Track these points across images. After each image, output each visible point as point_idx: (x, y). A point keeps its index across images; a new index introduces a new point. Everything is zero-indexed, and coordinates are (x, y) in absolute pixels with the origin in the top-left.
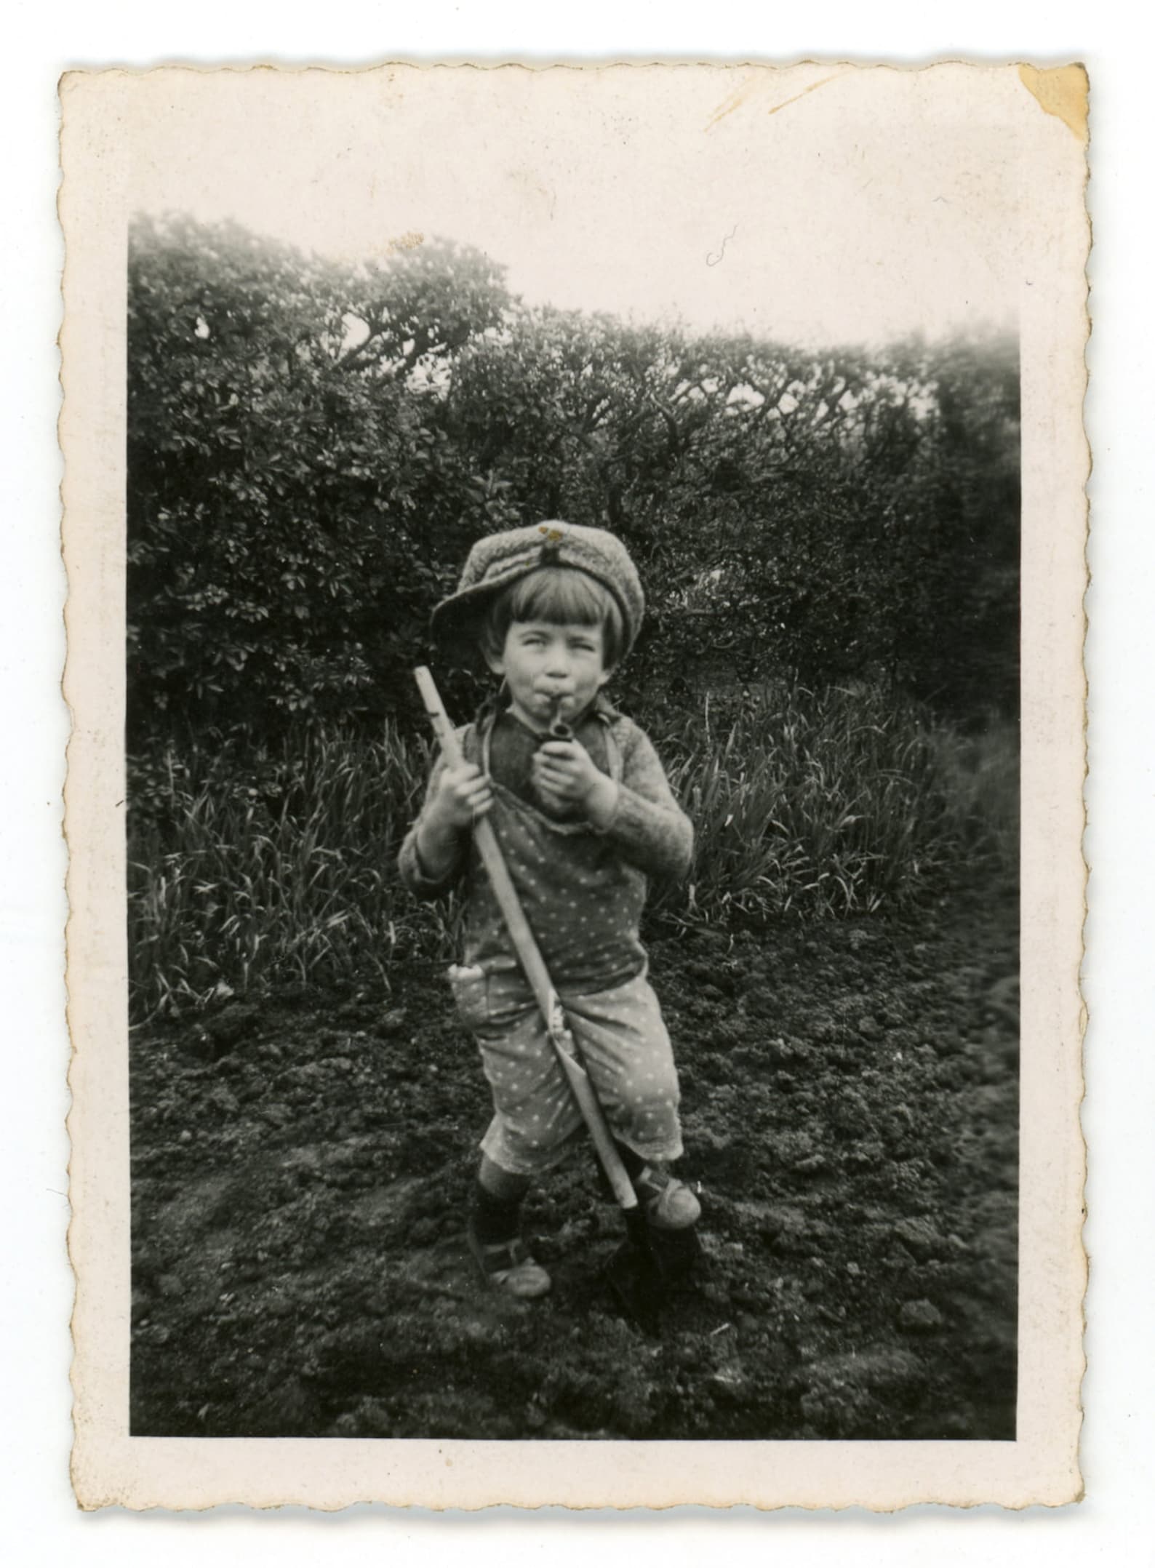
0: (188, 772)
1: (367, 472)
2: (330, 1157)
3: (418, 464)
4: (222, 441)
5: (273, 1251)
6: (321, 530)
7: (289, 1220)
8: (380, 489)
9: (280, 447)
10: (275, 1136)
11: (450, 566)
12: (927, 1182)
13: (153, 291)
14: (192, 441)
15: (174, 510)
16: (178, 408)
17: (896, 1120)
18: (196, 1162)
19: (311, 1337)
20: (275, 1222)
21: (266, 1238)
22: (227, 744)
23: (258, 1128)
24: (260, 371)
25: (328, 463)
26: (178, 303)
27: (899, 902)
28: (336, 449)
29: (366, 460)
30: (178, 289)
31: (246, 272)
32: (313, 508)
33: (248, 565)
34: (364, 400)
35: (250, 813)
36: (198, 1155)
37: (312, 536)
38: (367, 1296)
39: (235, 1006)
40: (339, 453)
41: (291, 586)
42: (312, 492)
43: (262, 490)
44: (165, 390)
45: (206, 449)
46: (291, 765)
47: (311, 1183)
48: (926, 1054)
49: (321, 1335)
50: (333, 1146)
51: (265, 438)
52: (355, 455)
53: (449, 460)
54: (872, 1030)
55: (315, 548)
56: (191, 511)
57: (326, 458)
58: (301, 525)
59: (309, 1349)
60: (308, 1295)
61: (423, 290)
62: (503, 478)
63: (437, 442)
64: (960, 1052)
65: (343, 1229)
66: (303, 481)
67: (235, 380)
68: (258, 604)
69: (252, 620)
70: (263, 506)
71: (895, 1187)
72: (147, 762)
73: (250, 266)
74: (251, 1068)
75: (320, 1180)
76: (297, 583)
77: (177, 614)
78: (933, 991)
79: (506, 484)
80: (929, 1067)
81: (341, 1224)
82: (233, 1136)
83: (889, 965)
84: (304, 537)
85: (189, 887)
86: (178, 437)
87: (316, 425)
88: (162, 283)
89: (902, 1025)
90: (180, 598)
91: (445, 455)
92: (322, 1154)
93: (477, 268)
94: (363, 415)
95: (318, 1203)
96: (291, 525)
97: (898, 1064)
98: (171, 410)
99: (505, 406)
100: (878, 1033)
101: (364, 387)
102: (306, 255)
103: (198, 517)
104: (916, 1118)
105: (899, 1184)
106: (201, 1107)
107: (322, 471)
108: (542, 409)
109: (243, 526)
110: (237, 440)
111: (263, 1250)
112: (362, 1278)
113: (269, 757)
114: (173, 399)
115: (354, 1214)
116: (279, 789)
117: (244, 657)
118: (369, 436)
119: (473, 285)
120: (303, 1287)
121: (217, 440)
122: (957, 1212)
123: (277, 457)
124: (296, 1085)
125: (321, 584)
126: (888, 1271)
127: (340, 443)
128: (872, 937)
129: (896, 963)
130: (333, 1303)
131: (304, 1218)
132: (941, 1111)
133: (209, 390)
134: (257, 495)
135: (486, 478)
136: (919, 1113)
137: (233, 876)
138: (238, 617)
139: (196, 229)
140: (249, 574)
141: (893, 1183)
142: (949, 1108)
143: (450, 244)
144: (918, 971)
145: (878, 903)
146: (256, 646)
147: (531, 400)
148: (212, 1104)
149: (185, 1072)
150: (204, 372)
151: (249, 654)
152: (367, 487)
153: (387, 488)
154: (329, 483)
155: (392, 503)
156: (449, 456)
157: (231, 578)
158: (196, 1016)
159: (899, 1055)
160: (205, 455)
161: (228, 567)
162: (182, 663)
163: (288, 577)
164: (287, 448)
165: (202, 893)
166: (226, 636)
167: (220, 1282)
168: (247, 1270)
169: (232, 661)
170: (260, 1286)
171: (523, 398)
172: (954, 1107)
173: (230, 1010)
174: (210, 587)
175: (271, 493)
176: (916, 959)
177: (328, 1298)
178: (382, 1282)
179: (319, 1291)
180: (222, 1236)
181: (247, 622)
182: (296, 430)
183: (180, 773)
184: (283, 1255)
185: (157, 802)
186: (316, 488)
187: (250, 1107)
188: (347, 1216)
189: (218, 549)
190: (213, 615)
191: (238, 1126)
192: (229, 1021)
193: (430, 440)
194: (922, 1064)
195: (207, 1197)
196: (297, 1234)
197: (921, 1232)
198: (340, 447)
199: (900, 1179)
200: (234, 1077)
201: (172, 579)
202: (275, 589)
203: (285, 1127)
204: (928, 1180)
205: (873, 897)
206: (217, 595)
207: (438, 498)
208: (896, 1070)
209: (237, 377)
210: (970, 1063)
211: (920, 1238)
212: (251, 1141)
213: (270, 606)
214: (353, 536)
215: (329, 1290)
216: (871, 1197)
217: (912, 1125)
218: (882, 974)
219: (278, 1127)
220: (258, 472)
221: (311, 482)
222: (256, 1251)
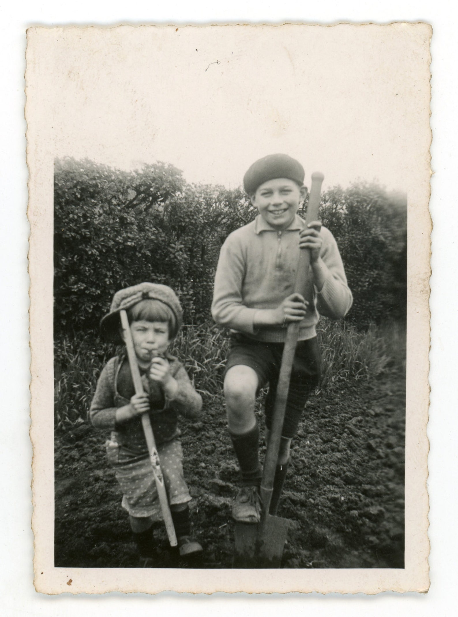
0: (72, 347)
1: (133, 244)
2: (107, 473)
3: (152, 240)
4: (83, 234)
5: (82, 501)
6: (118, 264)
7: (89, 491)
8: (138, 249)
9: (104, 236)
10: (90, 466)
11: (163, 275)
12: (307, 483)
13: (60, 185)
14: (73, 234)
15: (67, 258)
16: (68, 223)
17: (301, 462)
18: (63, 474)
19: (89, 525)
20: (85, 492)
21: (81, 497)
22: (86, 337)
23: (85, 464)
24: (97, 210)
25: (120, 241)
26: (68, 188)
27: (327, 392)
28: (123, 236)
29: (133, 239)
30: (68, 183)
31: (91, 177)
32: (115, 256)
33: (93, 276)
34: (133, 219)
35: (93, 361)
36: (64, 472)
37: (115, 265)
38: (110, 515)
39: (84, 425)
40: (123, 237)
41: (108, 283)
42: (115, 251)
43: (97, 251)
44: (64, 217)
45: (78, 237)
46: (108, 344)
47: (99, 481)
48: (318, 442)
49: (92, 525)
50: (109, 470)
51: (99, 233)
52: (129, 238)
53: (163, 239)
54: (302, 434)
55: (116, 270)
56: (73, 258)
57: (119, 239)
58: (111, 262)
59: (88, 529)
60: (92, 514)
61: (154, 180)
62: (181, 244)
63: (159, 232)
64: (332, 442)
65: (107, 495)
66: (112, 247)
67: (88, 213)
68: (97, 289)
69: (94, 294)
70: (98, 256)
71: (295, 484)
72: (59, 343)
73: (93, 174)
74: (86, 445)
75: (102, 480)
76: (110, 282)
77: (68, 292)
78: (329, 422)
79: (183, 246)
80: (319, 446)
81: (106, 493)
82: (76, 466)
83: (315, 413)
84: (112, 266)
85: (70, 385)
86: (68, 233)
87: (116, 228)
88: (63, 181)
89: (314, 433)
90: (70, 287)
91: (161, 237)
92: (105, 472)
93: (173, 172)
94: (132, 224)
95: (99, 486)
96: (108, 262)
97: (308, 445)
98: (66, 224)
99: (182, 219)
100: (305, 435)
101: (133, 214)
102: (113, 169)
103: (75, 260)
104: (309, 462)
105: (297, 482)
106: (67, 457)
107: (118, 243)
108: (195, 220)
109: (91, 262)
110: (88, 233)
111: (79, 500)
112: (110, 509)
113: (100, 341)
114: (67, 220)
115: (111, 490)
116: (103, 353)
117: (92, 307)
118: (134, 231)
119: (170, 178)
120: (90, 511)
121: (81, 233)
122: (314, 492)
123: (102, 239)
124: (99, 451)
125: (118, 282)
126: (284, 509)
127: (124, 234)
128: (313, 404)
129: (318, 412)
130: (99, 516)
131: (94, 491)
132: (319, 460)
133: (79, 217)
134: (95, 252)
135: (175, 245)
136: (310, 461)
137: (86, 382)
138: (89, 293)
139: (75, 163)
140: (93, 279)
141: (295, 482)
142: (321, 459)
143: (163, 164)
144: (326, 415)
145: (319, 392)
146: (96, 303)
147: (191, 217)
148: (71, 457)
149: (64, 447)
150: (77, 211)
151: (94, 306)
152: (134, 248)
153: (141, 248)
154: (121, 247)
155: (142, 254)
156: (162, 237)
157: (87, 281)
158: (70, 429)
159: (308, 442)
160: (78, 238)
161: (87, 277)
162: (70, 309)
163: (107, 280)
164: (107, 236)
165: (75, 388)
166: (86, 300)
167: (65, 510)
168: (73, 506)
169: (88, 309)
170: (77, 511)
171: (188, 216)
172: (323, 459)
173: (81, 427)
174: (80, 283)
175: (101, 252)
176: (326, 411)
177: (98, 515)
178: (117, 511)
179: (95, 512)
180: (68, 497)
181: (93, 295)
182: (109, 229)
183: (70, 347)
184: (86, 502)
185: (61, 357)
186: (116, 249)
187: (83, 458)
188: (109, 491)
189: (83, 271)
190: (81, 293)
191: (78, 463)
192: (81, 430)
193: (156, 232)
194: (316, 445)
195: (64, 485)
196: (91, 496)
197: (296, 497)
198: (125, 235)
199: (297, 481)
200: (80, 448)
201: (67, 281)
202: (103, 284)
203: (94, 463)
204: (307, 482)
205: (318, 390)
206: (82, 286)
207: (159, 252)
208: (306, 447)
209: (89, 212)
210: (334, 445)
211: (295, 498)
212: (82, 468)
213: (101, 290)
214: (129, 265)
215: (98, 513)
216: (287, 488)
217: (307, 464)
218: (313, 416)
219: (91, 464)
220: (96, 244)
221: (115, 248)
222: (77, 501)
